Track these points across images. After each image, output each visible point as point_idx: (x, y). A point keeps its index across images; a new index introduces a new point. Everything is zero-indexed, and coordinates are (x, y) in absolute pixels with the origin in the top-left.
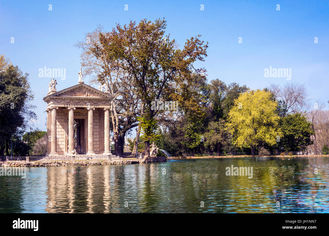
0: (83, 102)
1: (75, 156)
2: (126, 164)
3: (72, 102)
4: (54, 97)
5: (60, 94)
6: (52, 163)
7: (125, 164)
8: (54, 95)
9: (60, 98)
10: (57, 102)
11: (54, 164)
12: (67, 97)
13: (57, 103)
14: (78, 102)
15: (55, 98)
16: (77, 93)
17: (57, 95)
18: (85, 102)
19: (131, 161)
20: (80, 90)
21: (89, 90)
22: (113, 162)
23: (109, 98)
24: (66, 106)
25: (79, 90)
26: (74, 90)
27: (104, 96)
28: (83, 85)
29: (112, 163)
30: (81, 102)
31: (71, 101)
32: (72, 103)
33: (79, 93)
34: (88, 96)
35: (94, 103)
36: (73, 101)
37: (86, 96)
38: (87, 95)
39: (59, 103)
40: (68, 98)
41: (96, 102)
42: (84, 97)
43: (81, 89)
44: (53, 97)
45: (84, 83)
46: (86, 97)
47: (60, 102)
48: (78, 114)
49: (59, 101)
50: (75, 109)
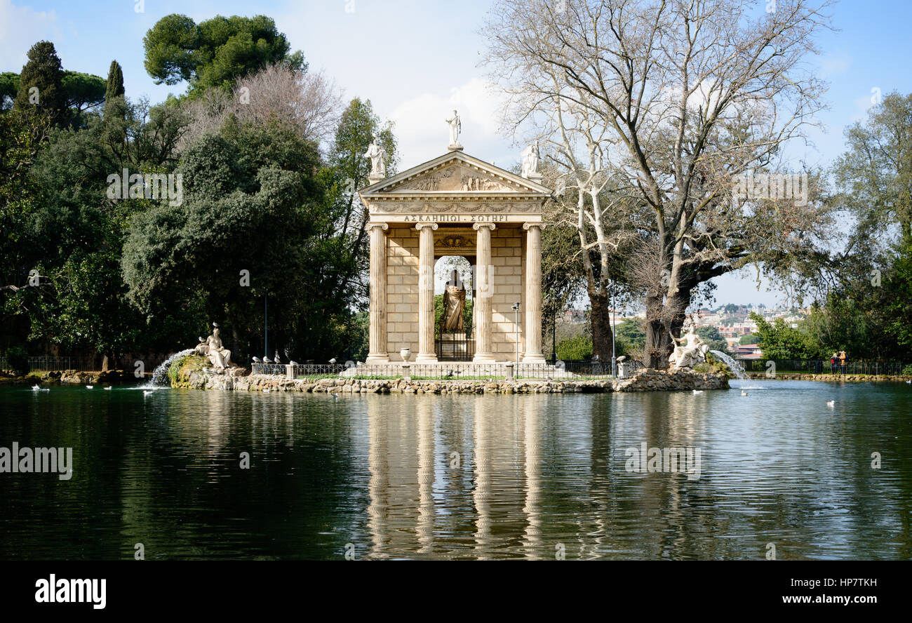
0: (458, 205)
1: (409, 367)
2: (562, 392)
3: (426, 207)
4: (374, 196)
5: (391, 185)
6: (345, 383)
7: (556, 392)
8: (376, 187)
9: (390, 196)
10: (384, 208)
11: (349, 386)
12: (412, 194)
13: (386, 210)
14: (444, 207)
15: (379, 198)
16: (443, 182)
17: (383, 189)
18: (466, 206)
19: (580, 383)
20: (452, 173)
21: (476, 171)
22: (518, 386)
23: (538, 193)
24: (410, 219)
25: (449, 173)
26: (432, 171)
27: (521, 186)
28: (457, 157)
29: (516, 390)
30: (455, 206)
31: (424, 207)
32: (427, 211)
33: (447, 181)
34: (474, 188)
35: (493, 209)
36: (429, 206)
37: (469, 190)
38: (472, 185)
39: (391, 211)
40: (414, 196)
41: (500, 206)
42: (462, 192)
43: (454, 169)
44: (371, 196)
45: (462, 149)
46: (469, 192)
47: (394, 210)
48: (457, 241)
49: (390, 205)
50: (436, 227)
